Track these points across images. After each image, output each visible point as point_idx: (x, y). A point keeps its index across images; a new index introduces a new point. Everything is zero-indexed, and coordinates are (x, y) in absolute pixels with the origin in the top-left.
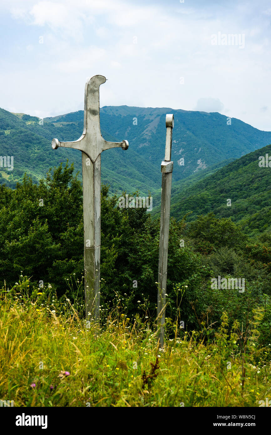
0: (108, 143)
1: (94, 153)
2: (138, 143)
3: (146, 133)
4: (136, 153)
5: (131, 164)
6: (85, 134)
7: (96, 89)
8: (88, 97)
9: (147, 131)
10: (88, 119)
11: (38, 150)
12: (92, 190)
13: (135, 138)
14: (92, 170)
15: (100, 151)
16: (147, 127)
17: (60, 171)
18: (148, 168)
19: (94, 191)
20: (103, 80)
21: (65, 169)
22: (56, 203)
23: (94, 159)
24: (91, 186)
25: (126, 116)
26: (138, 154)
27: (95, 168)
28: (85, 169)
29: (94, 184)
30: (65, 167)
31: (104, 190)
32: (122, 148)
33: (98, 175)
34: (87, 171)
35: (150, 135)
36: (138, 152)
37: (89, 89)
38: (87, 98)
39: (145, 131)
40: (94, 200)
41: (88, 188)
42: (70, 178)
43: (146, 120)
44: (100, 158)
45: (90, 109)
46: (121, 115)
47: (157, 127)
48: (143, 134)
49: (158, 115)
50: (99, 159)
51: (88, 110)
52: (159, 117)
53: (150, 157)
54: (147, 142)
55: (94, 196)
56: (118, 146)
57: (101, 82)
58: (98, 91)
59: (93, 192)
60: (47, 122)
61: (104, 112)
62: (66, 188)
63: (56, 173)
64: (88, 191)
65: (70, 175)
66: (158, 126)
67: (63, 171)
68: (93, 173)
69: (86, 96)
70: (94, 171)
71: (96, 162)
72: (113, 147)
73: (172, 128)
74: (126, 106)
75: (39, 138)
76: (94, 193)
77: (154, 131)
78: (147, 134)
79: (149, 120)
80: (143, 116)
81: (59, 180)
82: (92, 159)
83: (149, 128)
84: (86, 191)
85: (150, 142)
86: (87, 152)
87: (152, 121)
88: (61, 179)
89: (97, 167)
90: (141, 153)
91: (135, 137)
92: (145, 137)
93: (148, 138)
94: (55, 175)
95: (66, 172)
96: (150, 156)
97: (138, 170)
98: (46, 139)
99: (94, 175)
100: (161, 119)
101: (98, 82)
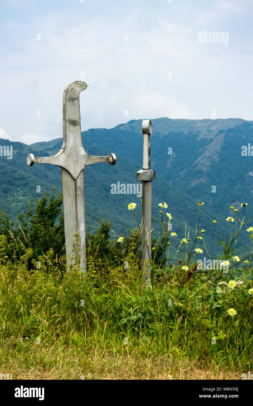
0: (91, 157)
1: (76, 170)
2: (190, 178)
3: (202, 162)
4: (187, 196)
5: (179, 215)
6: (64, 147)
7: (75, 97)
8: (66, 106)
9: (203, 158)
10: (67, 130)
11: (24, 196)
12: (75, 212)
13: (184, 171)
14: (74, 189)
15: (83, 167)
16: (203, 152)
17: (44, 203)
18: (208, 219)
19: (77, 213)
20: (84, 86)
21: (52, 200)
22: (39, 243)
23: (75, 176)
24: (73, 207)
25: (166, 134)
26: (190, 197)
27: (77, 186)
28: (66, 187)
29: (76, 205)
30: (51, 198)
31: (104, 228)
32: (109, 163)
33: (80, 194)
34: (68, 190)
35: (208, 164)
36: (189, 193)
37: (67, 98)
38: (65, 108)
39: (200, 158)
40: (77, 223)
41: (69, 210)
42: (58, 212)
43: (201, 140)
44: (83, 174)
45: (69, 119)
46: (158, 134)
47: (220, 151)
48: (197, 164)
49: (221, 132)
50: (82, 176)
51: (67, 121)
52: (223, 135)
53: (211, 201)
54: (205, 176)
55: (77, 219)
56: (103, 160)
57: (80, 89)
58: (78, 98)
59: (75, 214)
60: (38, 150)
61: (131, 130)
62: (52, 225)
63: (40, 206)
64: (69, 213)
65: (58, 208)
66: (221, 149)
67: (48, 204)
68: (74, 192)
69: (65, 105)
70: (76, 189)
71: (78, 179)
72: (98, 162)
73: (149, 134)
74: (166, 119)
75: (25, 176)
76: (77, 215)
77: (214, 158)
78: (203, 164)
79: (206, 139)
80: (195, 133)
81: (43, 215)
82: (74, 175)
83: (207, 154)
84: (68, 213)
85: (209, 176)
86: (67, 168)
87: (212, 140)
88: (45, 214)
89: (80, 186)
90: (195, 196)
91: (183, 168)
92: (200, 168)
93: (205, 170)
94: (38, 208)
95: (52, 205)
96: (209, 200)
97: (190, 224)
98: (36, 177)
99: (76, 194)
100: (225, 136)
101: (78, 89)
